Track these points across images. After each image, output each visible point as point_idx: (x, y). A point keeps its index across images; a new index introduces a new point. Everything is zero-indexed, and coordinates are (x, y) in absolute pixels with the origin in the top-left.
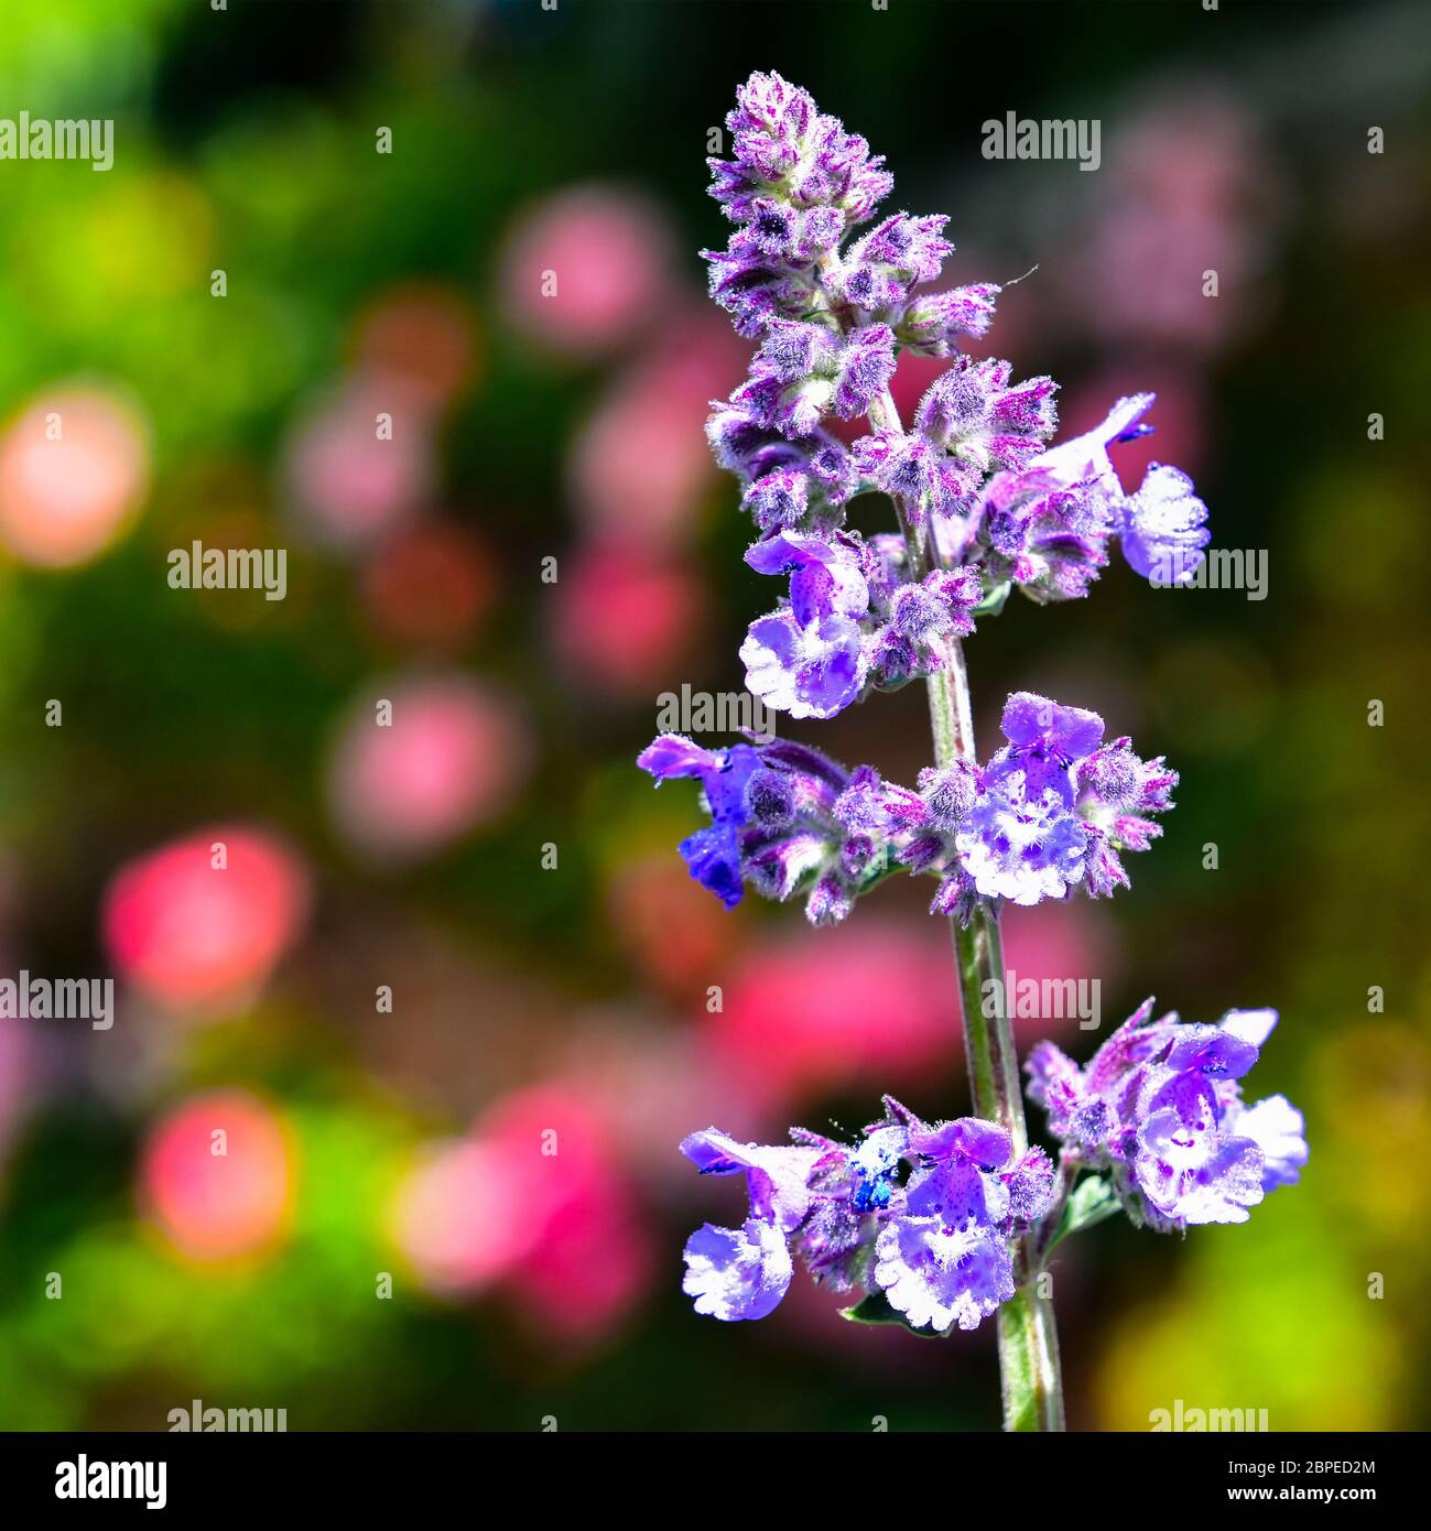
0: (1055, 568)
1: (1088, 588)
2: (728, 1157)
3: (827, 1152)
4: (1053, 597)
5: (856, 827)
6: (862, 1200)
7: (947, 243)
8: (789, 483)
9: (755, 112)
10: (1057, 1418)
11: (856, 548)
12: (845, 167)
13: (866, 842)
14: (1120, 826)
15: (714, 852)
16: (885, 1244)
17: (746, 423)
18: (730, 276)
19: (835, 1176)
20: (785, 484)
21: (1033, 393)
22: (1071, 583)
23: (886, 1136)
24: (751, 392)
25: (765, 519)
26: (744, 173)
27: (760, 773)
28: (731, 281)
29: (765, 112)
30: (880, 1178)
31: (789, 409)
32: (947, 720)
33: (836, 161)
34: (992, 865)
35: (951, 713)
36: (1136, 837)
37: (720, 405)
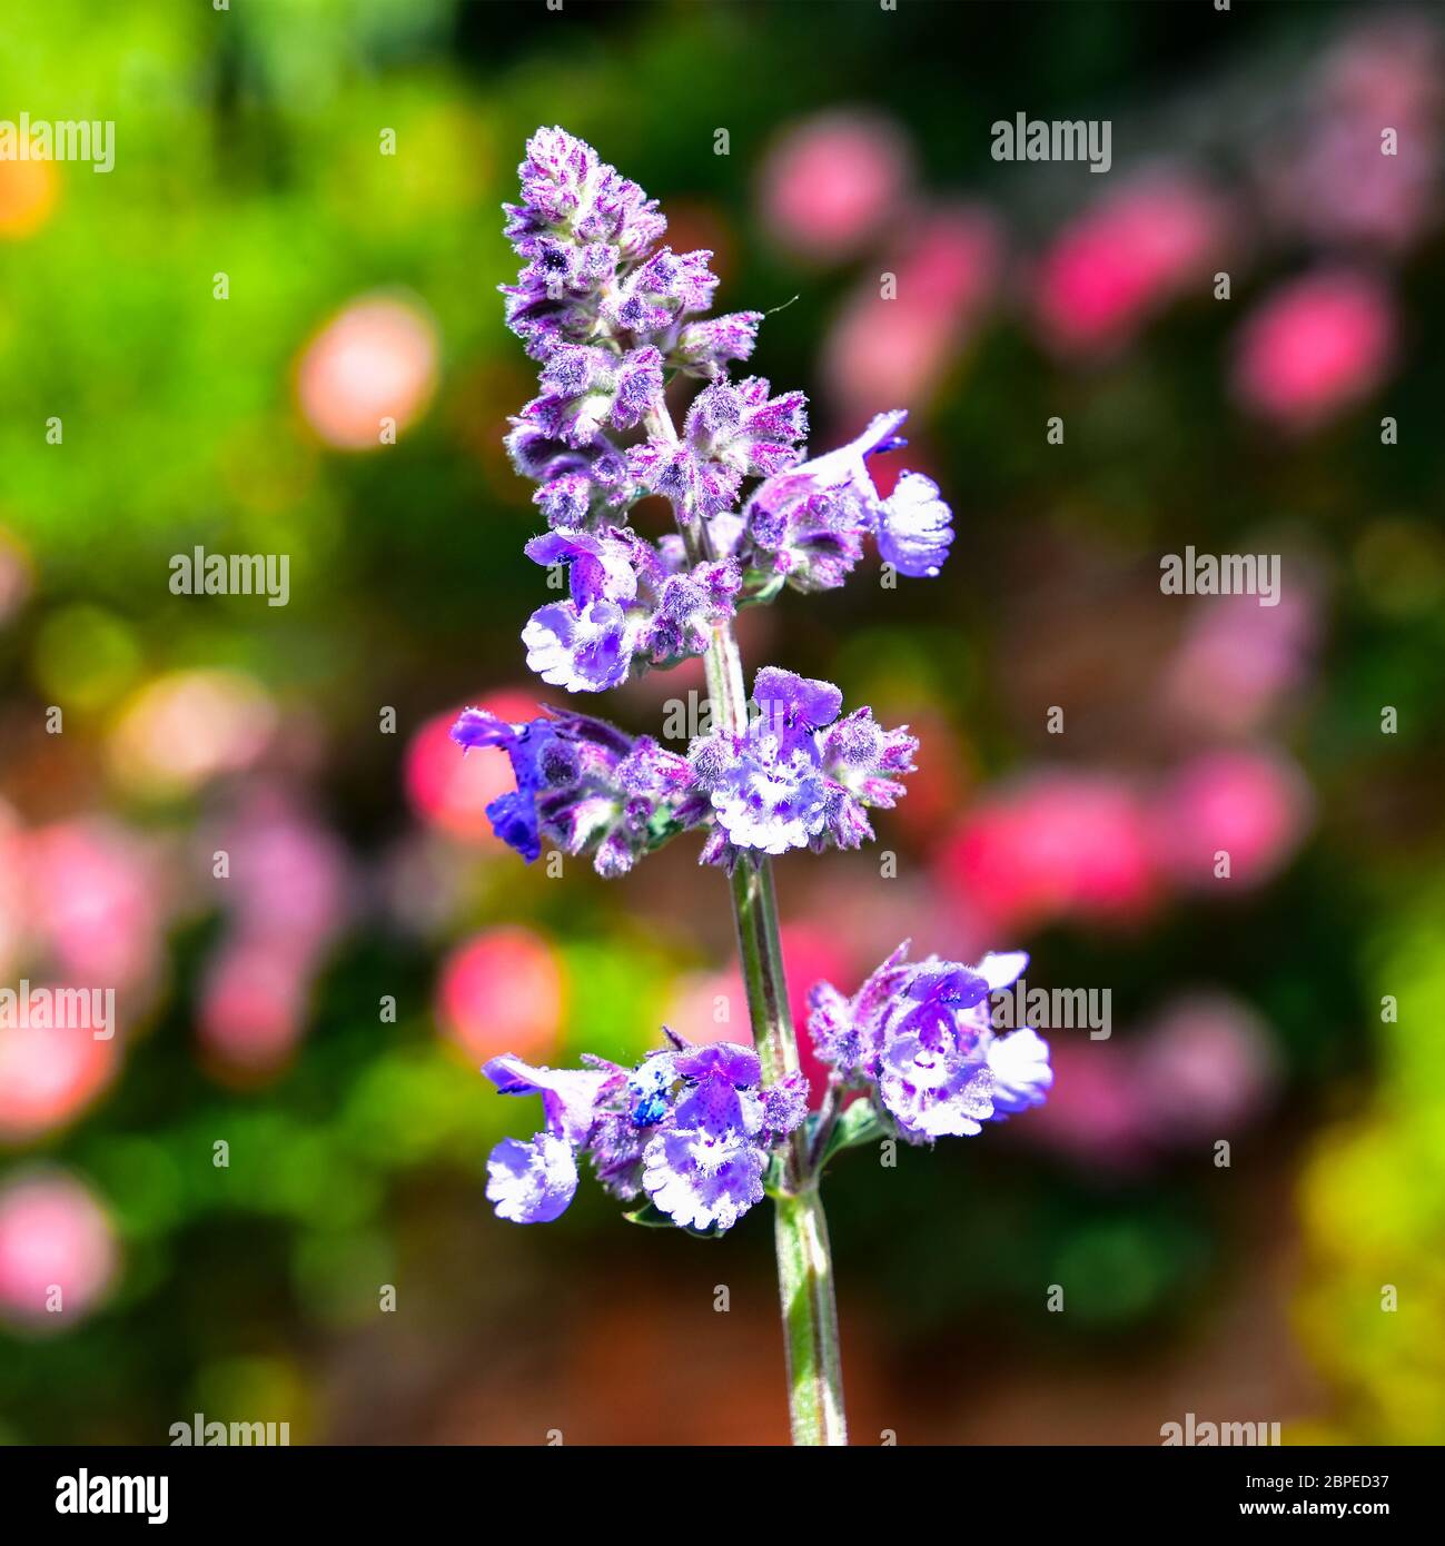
0: (814, 560)
1: (844, 578)
2: (520, 1079)
3: (615, 1075)
4: (816, 587)
5: (634, 789)
6: (640, 1116)
7: (711, 275)
8: (571, 486)
9: (540, 162)
10: (829, 1308)
11: (630, 544)
12: (618, 208)
13: (646, 802)
14: (868, 787)
15: (513, 812)
16: (652, 1154)
17: (538, 436)
18: (524, 307)
19: (620, 1096)
20: (569, 487)
21: (784, 406)
22: (828, 574)
23: (662, 1061)
24: (538, 408)
25: (553, 519)
26: (533, 216)
27: (552, 742)
28: (523, 311)
29: (548, 162)
30: (657, 1096)
31: (571, 422)
32: (722, 695)
33: (610, 202)
34: (748, 819)
35: (725, 689)
36: (883, 796)
37: (515, 420)
